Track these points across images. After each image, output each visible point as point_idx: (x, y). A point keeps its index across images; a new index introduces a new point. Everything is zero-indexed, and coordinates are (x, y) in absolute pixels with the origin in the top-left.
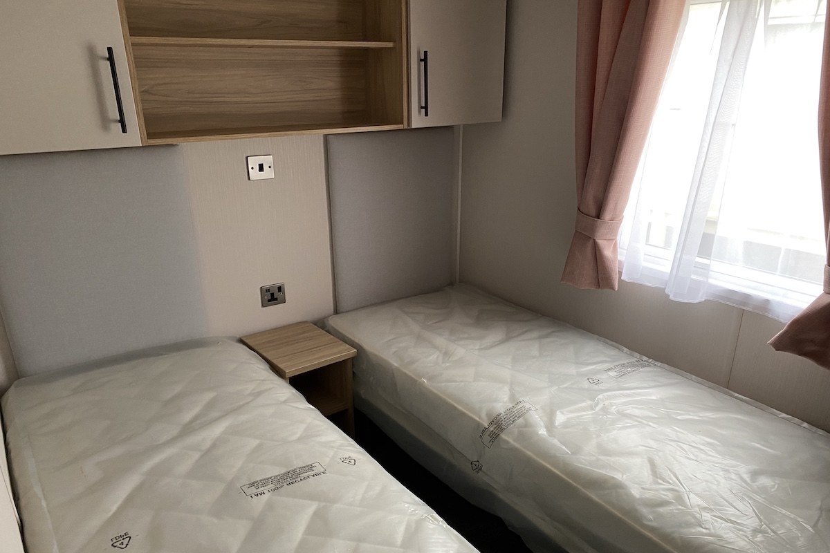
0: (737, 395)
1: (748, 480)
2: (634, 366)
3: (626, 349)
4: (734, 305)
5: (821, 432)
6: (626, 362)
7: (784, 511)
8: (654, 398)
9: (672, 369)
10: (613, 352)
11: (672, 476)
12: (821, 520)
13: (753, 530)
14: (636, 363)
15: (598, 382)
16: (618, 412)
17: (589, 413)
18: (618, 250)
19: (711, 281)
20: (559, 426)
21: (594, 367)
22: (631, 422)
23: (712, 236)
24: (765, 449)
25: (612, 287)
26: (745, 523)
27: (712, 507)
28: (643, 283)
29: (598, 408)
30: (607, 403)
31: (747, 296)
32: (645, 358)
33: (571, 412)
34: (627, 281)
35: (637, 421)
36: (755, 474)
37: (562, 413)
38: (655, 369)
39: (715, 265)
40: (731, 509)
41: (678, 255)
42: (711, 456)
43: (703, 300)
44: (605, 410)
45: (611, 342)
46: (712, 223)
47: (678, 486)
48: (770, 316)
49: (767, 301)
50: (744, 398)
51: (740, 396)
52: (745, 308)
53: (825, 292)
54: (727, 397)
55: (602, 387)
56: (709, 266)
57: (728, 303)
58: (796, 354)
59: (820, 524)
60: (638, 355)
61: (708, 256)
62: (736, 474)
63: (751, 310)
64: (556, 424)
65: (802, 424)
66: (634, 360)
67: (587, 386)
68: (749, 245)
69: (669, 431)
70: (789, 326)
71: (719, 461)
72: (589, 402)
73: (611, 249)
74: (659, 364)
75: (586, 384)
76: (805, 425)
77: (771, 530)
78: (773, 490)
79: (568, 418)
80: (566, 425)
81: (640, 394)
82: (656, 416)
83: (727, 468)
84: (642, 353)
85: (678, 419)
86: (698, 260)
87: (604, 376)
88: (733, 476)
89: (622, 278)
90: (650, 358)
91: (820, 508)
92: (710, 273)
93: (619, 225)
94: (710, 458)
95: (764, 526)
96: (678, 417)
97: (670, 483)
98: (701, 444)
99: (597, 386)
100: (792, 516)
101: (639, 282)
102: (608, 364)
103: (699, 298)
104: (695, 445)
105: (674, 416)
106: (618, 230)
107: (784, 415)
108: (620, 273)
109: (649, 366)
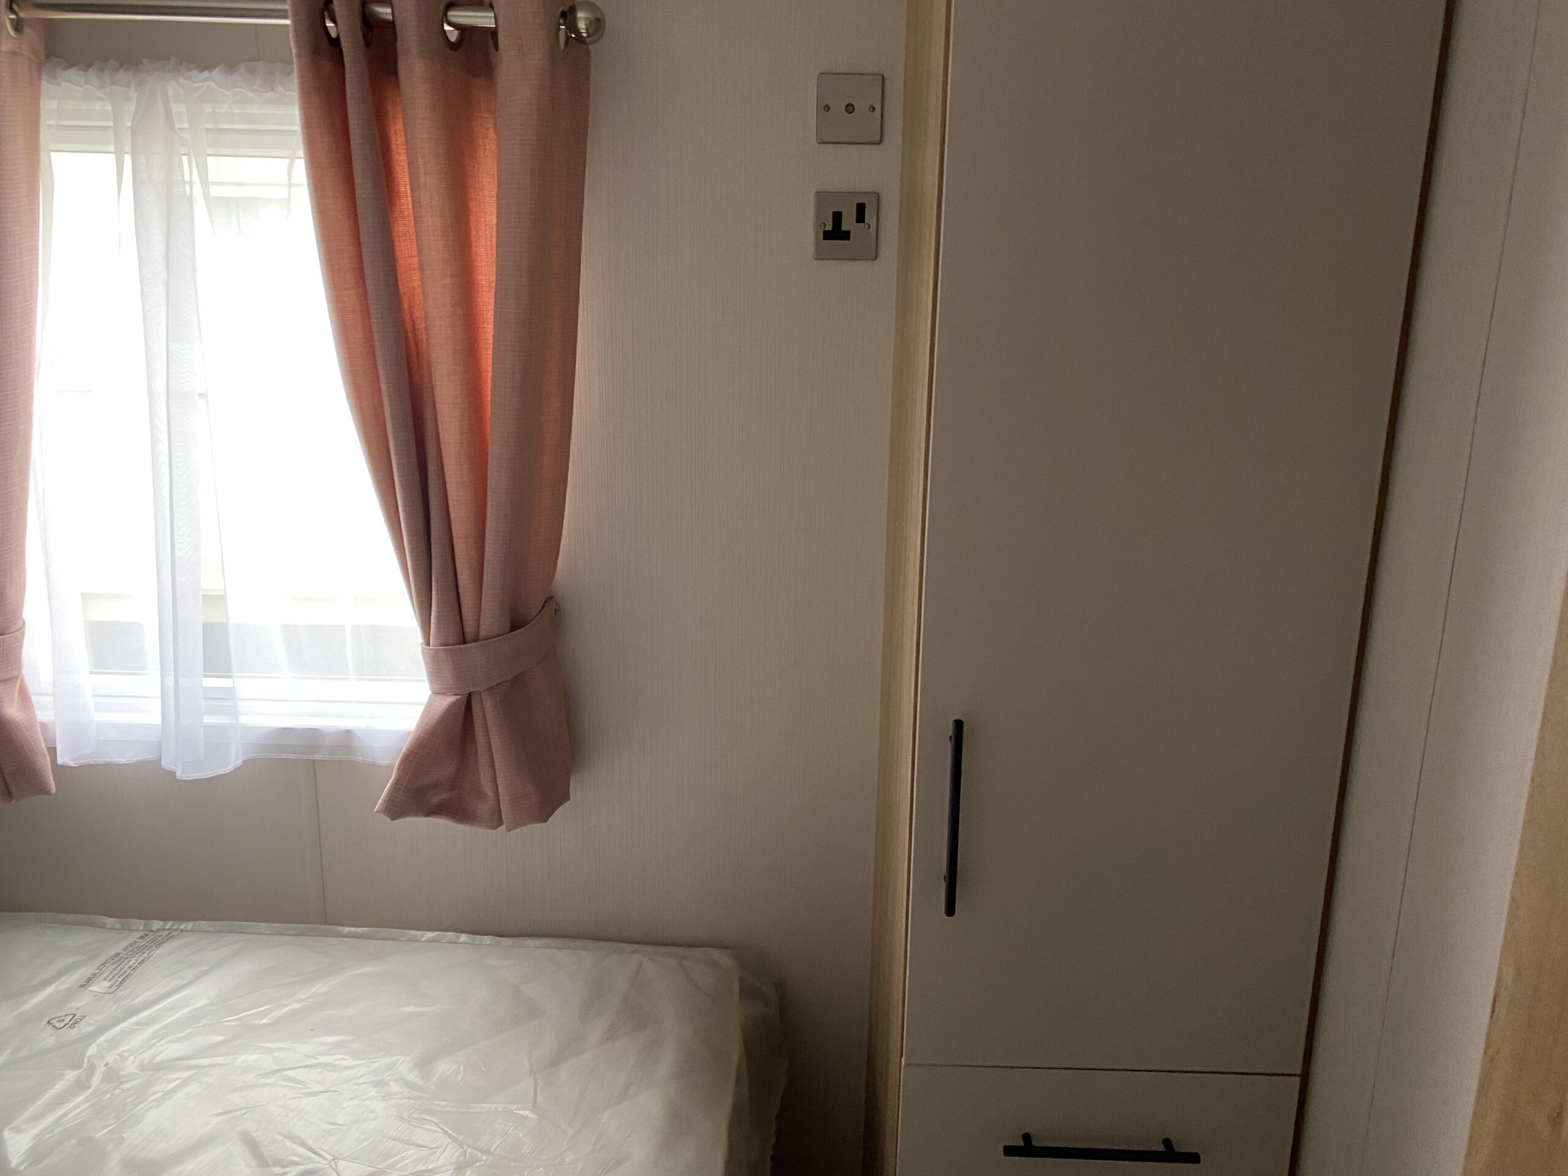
0: (347, 929)
1: (417, 1081)
2: (141, 950)
3: (109, 921)
4: (296, 757)
5: (487, 940)
6: (118, 948)
7: (486, 1106)
8: (204, 1002)
9: (219, 925)
10: (84, 938)
11: (295, 1146)
12: (539, 1091)
13: (455, 1170)
14: (142, 943)
15: (75, 1021)
16: (144, 1067)
17: (81, 1098)
18: (34, 698)
19: (245, 720)
20: (20, 1164)
21: (51, 989)
22: (177, 1075)
23: (224, 627)
24: (421, 1009)
25: (43, 790)
26: (440, 1163)
27: (380, 1166)
28: (108, 760)
29: (96, 1080)
30: (111, 1058)
31: (313, 733)
32: (156, 925)
33: (37, 1117)
34: (72, 764)
35: (189, 1068)
36: (424, 1064)
37: (17, 1130)
38: (185, 940)
39: (244, 686)
40: (410, 1153)
41: (170, 682)
42: (347, 1068)
43: (239, 762)
44: (113, 1076)
45: (70, 917)
46: (216, 600)
47: (312, 1161)
48: (360, 759)
49: (348, 733)
50: (360, 930)
51: (353, 929)
52: (317, 757)
53: (433, 693)
54: (332, 940)
55: (85, 1027)
56: (231, 690)
57: (284, 756)
58: (421, 816)
59: (539, 1098)
60: (139, 924)
61: (225, 671)
62: (396, 1081)
63: (327, 757)
64: (14, 1163)
65: (458, 938)
66: (134, 937)
67: (52, 1041)
68: (290, 632)
69: (255, 1057)
70: (399, 768)
71: (363, 1071)
72: (71, 1075)
73: (16, 700)
74: (190, 925)
75: (48, 1038)
76: (463, 937)
77: (481, 1151)
78: (459, 1077)
79: (36, 1136)
80: (36, 1155)
81: (173, 1009)
82: (220, 1038)
83: (379, 1078)
84: (147, 916)
85: (266, 1025)
86: (208, 682)
87: (81, 1002)
88: (395, 1087)
89: (60, 761)
90: (165, 919)
91: (531, 1071)
92: (239, 703)
93: (20, 640)
94: (347, 1072)
95: (469, 1150)
96: (264, 1021)
97: (296, 1164)
98: (325, 1054)
99: (74, 1032)
100: (501, 1107)
101: (100, 761)
102: (83, 969)
103: (233, 761)
104: (314, 1062)
105: (256, 1022)
106: (20, 653)
107: (429, 935)
108: (53, 751)
109: (170, 937)
